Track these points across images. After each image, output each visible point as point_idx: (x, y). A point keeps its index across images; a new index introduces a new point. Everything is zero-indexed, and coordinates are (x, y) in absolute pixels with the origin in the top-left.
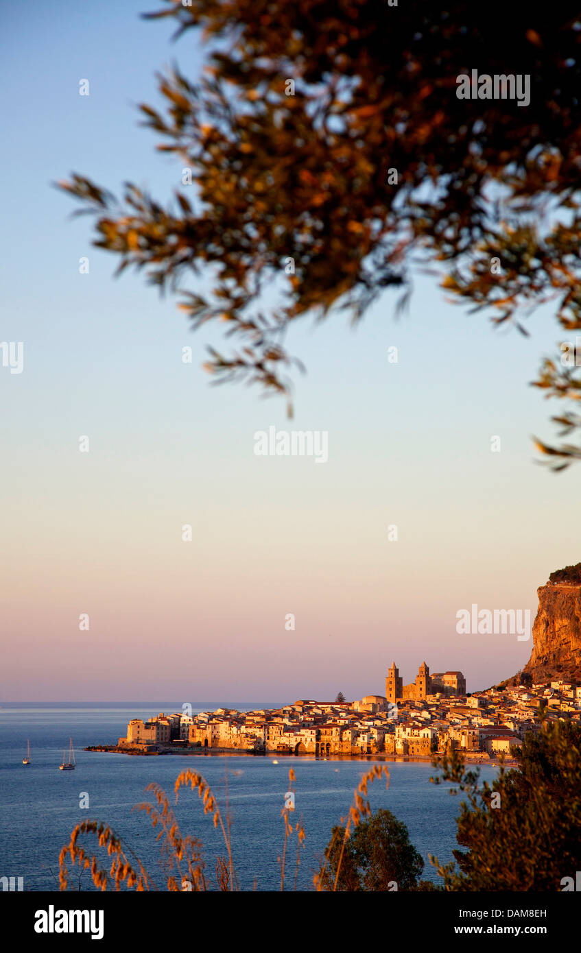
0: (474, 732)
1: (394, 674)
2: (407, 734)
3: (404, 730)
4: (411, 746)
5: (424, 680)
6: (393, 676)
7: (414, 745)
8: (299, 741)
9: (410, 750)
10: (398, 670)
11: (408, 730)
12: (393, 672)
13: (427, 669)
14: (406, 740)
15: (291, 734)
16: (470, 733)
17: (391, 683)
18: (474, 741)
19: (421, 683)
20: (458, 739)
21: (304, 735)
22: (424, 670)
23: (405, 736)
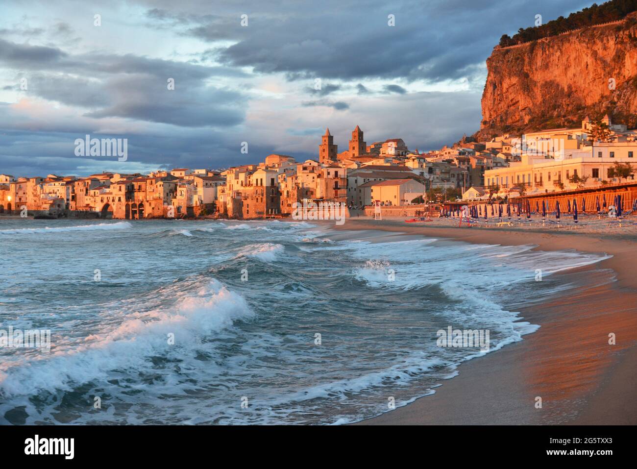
0: (336, 173)
1: (327, 141)
2: (240, 183)
3: (237, 177)
4: (245, 202)
5: (356, 145)
6: (327, 143)
7: (249, 201)
8: (105, 201)
9: (244, 209)
10: (332, 137)
11: (242, 176)
12: (327, 139)
13: (361, 134)
14: (238, 193)
15: (97, 191)
16: (329, 173)
17: (324, 150)
18: (336, 188)
19: (354, 148)
20: (311, 186)
21: (111, 193)
22: (357, 134)
23: (237, 187)
